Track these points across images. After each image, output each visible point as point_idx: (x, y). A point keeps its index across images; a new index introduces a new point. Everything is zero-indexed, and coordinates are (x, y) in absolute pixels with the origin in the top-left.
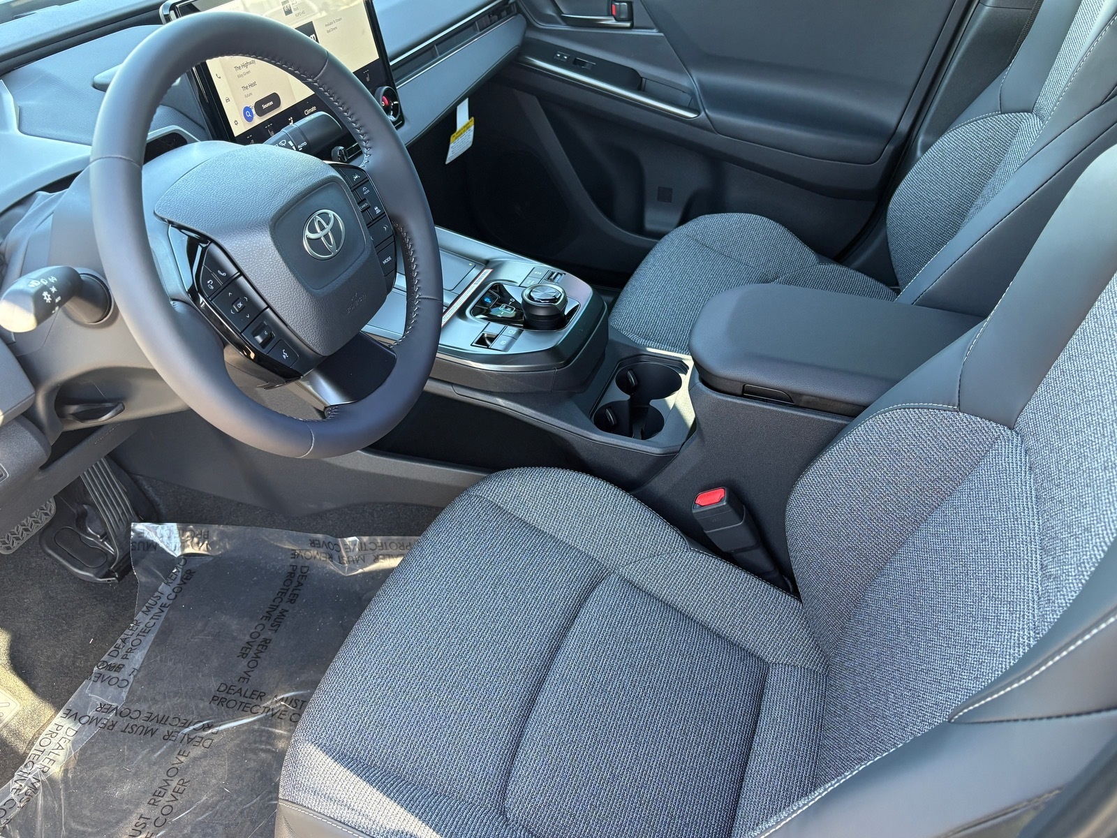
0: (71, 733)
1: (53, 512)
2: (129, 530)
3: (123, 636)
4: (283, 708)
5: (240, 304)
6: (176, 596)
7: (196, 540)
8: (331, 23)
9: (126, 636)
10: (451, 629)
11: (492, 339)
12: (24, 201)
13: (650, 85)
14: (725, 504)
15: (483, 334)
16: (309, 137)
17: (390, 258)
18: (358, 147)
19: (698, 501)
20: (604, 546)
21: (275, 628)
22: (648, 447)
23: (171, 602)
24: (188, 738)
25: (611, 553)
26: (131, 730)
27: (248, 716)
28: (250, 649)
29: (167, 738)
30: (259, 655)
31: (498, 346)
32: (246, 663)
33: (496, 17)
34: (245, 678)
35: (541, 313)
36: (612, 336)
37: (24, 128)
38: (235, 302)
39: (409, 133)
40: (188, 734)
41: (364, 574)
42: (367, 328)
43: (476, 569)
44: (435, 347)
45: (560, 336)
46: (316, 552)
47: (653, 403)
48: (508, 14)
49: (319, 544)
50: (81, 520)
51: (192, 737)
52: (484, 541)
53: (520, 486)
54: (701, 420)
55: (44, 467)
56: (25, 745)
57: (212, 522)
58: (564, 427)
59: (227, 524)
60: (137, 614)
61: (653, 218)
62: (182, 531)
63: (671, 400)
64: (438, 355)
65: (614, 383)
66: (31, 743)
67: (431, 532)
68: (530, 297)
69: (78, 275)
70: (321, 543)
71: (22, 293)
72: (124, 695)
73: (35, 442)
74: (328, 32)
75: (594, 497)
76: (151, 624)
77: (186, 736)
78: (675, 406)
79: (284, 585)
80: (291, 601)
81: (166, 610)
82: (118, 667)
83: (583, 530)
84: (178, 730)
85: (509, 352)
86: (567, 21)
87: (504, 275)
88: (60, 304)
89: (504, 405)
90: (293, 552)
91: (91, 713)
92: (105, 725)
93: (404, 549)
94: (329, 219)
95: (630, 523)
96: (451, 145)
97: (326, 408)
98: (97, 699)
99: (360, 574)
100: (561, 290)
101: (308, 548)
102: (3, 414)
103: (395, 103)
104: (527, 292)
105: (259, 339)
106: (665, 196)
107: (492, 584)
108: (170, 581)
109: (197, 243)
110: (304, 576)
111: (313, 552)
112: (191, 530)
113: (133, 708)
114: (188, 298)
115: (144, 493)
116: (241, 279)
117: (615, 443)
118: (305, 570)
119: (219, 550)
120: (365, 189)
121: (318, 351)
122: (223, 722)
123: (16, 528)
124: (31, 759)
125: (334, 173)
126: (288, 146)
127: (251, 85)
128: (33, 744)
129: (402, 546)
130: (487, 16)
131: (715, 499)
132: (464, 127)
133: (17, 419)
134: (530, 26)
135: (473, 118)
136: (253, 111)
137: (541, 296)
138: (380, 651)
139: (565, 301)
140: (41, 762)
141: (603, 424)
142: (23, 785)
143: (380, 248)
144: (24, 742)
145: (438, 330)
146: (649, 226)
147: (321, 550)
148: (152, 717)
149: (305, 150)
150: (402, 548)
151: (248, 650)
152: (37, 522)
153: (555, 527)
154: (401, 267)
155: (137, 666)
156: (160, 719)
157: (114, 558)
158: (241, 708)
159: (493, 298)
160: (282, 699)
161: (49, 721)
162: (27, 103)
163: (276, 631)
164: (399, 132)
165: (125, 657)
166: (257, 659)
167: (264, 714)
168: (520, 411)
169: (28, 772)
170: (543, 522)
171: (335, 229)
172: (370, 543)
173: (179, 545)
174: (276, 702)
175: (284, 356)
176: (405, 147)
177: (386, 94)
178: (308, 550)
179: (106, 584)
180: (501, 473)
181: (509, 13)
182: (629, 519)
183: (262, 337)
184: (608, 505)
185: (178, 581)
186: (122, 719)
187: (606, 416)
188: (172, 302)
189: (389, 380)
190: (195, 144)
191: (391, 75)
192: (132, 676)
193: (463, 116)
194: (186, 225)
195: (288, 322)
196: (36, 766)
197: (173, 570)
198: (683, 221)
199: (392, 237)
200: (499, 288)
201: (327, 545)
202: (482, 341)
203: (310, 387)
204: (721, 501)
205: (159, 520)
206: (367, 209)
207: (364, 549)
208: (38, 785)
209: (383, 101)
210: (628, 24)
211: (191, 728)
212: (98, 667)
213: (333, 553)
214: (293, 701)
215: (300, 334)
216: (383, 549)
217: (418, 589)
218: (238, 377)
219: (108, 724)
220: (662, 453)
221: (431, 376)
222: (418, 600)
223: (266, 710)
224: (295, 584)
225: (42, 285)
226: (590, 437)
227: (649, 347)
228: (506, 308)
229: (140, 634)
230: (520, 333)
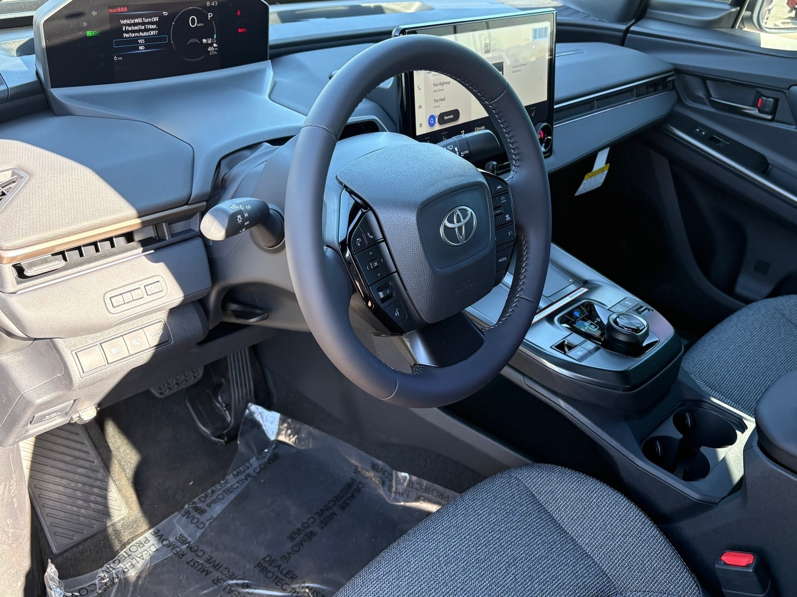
0: (153, 549)
1: (200, 376)
2: (246, 407)
3: (213, 488)
4: (306, 595)
5: (376, 264)
6: (260, 471)
7: (289, 432)
8: (518, 66)
9: (215, 489)
10: (459, 589)
11: (571, 347)
12: (252, 147)
13: (774, 172)
14: (751, 571)
15: (564, 341)
16: (472, 147)
17: (505, 258)
18: (508, 166)
19: (724, 558)
20: (619, 566)
21: (323, 525)
22: (688, 490)
23: (255, 474)
24: (230, 589)
25: (624, 575)
26: (193, 564)
27: (278, 590)
28: (298, 535)
29: (216, 582)
30: (303, 543)
31: (574, 356)
32: (291, 546)
33: (652, 89)
34: (286, 557)
35: (622, 338)
36: (681, 376)
37: (272, 97)
38: (373, 261)
39: (553, 163)
40: (231, 585)
41: (404, 507)
42: (470, 309)
43: (496, 543)
44: (521, 339)
45: (633, 363)
46: (373, 474)
47: (704, 449)
48: (663, 88)
49: (378, 469)
50: (217, 388)
51: (233, 589)
52: (511, 521)
53: (558, 483)
54: (749, 480)
55: (200, 344)
56: (120, 545)
57: (305, 422)
58: (612, 444)
59: (316, 428)
60: (230, 474)
61: (745, 284)
62: (282, 421)
63: (722, 452)
64: (521, 348)
65: (671, 419)
66: (124, 546)
67: (468, 496)
68: (615, 322)
69: (268, 208)
70: (380, 469)
71: (224, 211)
72: (198, 534)
73: (199, 324)
74: (513, 72)
75: (623, 517)
76: (235, 486)
77: (229, 587)
78: (724, 459)
79: (341, 492)
80: (342, 508)
81: (249, 479)
82: (202, 511)
83: (603, 544)
84: (225, 579)
85: (583, 363)
86: (714, 104)
87: (596, 297)
88: (247, 227)
89: (564, 407)
90: (356, 468)
91: (171, 539)
92: (178, 552)
93: (442, 499)
94: (467, 215)
95: (650, 554)
96: (584, 182)
97: (415, 364)
98: (180, 531)
99: (401, 506)
100: (645, 323)
101: (368, 469)
102: (184, 296)
103: (549, 137)
104: (614, 316)
105: (381, 295)
106: (762, 268)
107: (507, 563)
108: (260, 458)
109: (360, 207)
110: (358, 490)
111: (371, 474)
112: (289, 423)
113: (201, 547)
114: (338, 248)
115: (266, 382)
116: (384, 244)
117: (657, 475)
118: (361, 486)
119: (303, 445)
120: (503, 200)
121: (423, 317)
122: (258, 587)
123: (171, 380)
124: (119, 558)
125: (482, 179)
126: (453, 151)
127: (441, 100)
128: (125, 547)
129: (441, 495)
130: (645, 87)
131: (743, 561)
132: (600, 170)
133: (193, 302)
134: (679, 101)
135: (608, 165)
136: (437, 119)
137: (626, 324)
138: (395, 584)
139: (646, 334)
140: (125, 563)
141: (650, 454)
142: (107, 576)
143: (499, 249)
144: (120, 543)
145: (528, 325)
146: (739, 290)
147: (378, 474)
148: (211, 561)
149: (465, 157)
150: (441, 497)
151: (296, 535)
152: (186, 380)
153: (578, 532)
154: (512, 268)
155: (215, 516)
156: (216, 564)
157: (229, 424)
158: (276, 581)
159: (582, 312)
160: (308, 587)
161: (142, 534)
162: (281, 80)
163: (322, 528)
164: (546, 162)
165: (209, 505)
166: (300, 546)
167: (290, 594)
168: (577, 417)
169: (114, 567)
170: (569, 523)
171: (469, 225)
172: (417, 483)
173: (276, 431)
174: (303, 588)
175: (396, 314)
176: (547, 173)
177: (544, 129)
178: (367, 471)
179: (215, 443)
180: (543, 465)
181: (665, 88)
182: (649, 550)
183: (384, 294)
184: (633, 529)
185: (266, 459)
186: (190, 553)
187: (655, 446)
188: (325, 248)
189: (473, 357)
190: (385, 133)
191: (553, 115)
192: (208, 522)
193: (601, 161)
194: (356, 191)
195: (408, 288)
196: (120, 564)
197: (265, 449)
198: (774, 294)
199: (513, 243)
200: (590, 306)
201: (383, 471)
202: (561, 347)
203: (408, 344)
204: (748, 566)
205: (269, 407)
206: (499, 215)
207: (411, 486)
208: (116, 580)
209: (540, 134)
210: (769, 117)
211: (235, 582)
212: (189, 505)
213: (386, 480)
214: (315, 593)
215: (414, 300)
216: (425, 492)
217: (442, 542)
218: (356, 320)
219: (180, 553)
220: (700, 499)
221: (509, 363)
222: (440, 552)
223: (293, 591)
224: (349, 495)
225: (239, 209)
226: (635, 462)
227: (713, 396)
228: (591, 324)
229: (226, 491)
230: (597, 349)
